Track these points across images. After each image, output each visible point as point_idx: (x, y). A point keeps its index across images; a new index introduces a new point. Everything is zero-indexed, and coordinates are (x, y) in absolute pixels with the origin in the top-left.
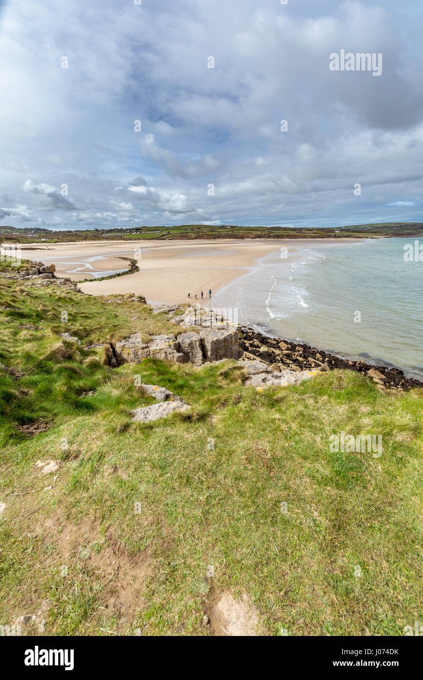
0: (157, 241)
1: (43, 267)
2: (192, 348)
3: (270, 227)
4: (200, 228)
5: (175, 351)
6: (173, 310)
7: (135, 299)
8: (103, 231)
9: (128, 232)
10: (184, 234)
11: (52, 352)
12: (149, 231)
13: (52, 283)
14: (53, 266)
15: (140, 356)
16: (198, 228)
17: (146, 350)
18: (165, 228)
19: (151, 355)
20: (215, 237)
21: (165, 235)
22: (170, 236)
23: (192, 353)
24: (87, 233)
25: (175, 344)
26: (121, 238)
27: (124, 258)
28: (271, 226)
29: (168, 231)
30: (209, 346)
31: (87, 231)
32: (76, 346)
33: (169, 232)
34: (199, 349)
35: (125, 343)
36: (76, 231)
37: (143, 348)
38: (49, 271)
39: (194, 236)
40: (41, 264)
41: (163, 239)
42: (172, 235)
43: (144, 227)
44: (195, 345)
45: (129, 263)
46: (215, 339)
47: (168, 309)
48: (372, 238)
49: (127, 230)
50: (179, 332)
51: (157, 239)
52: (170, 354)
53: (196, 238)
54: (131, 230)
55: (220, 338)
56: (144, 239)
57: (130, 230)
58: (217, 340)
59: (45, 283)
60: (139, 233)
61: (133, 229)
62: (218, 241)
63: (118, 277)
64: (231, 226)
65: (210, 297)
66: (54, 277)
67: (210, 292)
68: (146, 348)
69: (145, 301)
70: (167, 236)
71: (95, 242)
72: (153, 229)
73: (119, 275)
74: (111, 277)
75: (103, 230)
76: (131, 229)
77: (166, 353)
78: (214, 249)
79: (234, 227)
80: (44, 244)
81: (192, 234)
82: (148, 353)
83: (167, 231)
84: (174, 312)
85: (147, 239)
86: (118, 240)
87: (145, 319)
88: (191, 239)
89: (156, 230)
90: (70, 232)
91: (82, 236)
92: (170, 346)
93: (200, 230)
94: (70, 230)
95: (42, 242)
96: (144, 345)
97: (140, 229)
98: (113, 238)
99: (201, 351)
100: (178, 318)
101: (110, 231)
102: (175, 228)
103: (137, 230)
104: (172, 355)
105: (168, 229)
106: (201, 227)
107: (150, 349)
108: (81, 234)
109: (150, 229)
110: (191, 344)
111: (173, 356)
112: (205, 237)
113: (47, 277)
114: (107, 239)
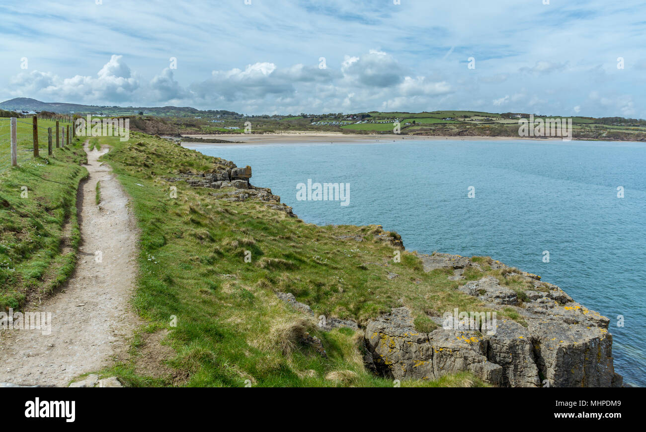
1: (235, 169)
2: (516, 356)
5: (485, 358)
6: (461, 268)
7: (385, 237)
8: (314, 118)
9: (350, 120)
13: (250, 195)
14: (248, 169)
15: (414, 355)
16: (465, 117)
17: (426, 345)
18: (408, 116)
19: (435, 357)
22: (415, 127)
23: (516, 366)
24: (290, 120)
25: (482, 342)
26: (339, 129)
30: (550, 358)
31: (290, 117)
34: (531, 360)
35: (385, 325)
37: (419, 341)
38: (243, 176)
40: (233, 165)
42: (420, 127)
43: (372, 112)
44: (522, 349)
46: (565, 344)
47: (450, 264)
49: (349, 116)
52: (474, 363)
54: (354, 117)
55: (576, 344)
58: (570, 348)
59: (241, 195)
60: (365, 122)
66: (250, 186)
68: (425, 340)
69: (402, 243)
70: (412, 128)
72: (388, 116)
75: (312, 116)
76: (356, 115)
77: (466, 358)
80: (233, 134)
82: (430, 352)
83: (413, 120)
84: (463, 271)
91: (282, 124)
92: (472, 344)
93: (467, 119)
94: (266, 114)
95: (230, 133)
96: (422, 336)
97: (368, 116)
98: (328, 129)
99: (535, 366)
100: (473, 285)
101: (323, 118)
103: (364, 117)
104: (479, 365)
105: (412, 116)
106: (468, 115)
107: (434, 345)
108: (281, 121)
110: (512, 348)
111: (481, 368)
113: (241, 186)
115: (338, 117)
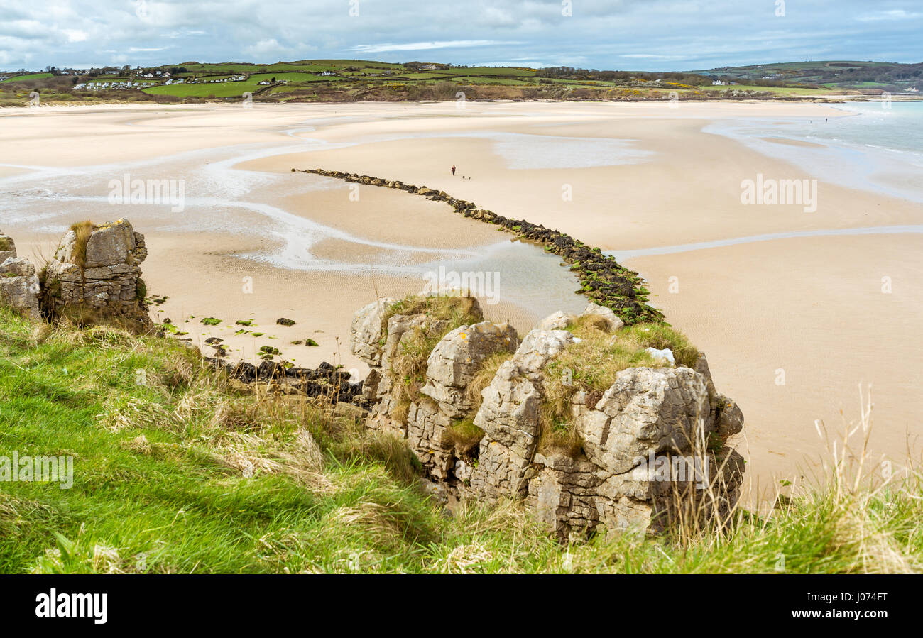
3: (540, 70)
4: (355, 70)
8: (76, 77)
9: (150, 79)
12: (211, 75)
16: (351, 70)
18: (257, 70)
21: (268, 88)
22: (281, 90)
28: (543, 66)
29: (272, 76)
33: (274, 80)
43: (190, 63)
48: (826, 101)
49: (146, 71)
54: (157, 74)
56: (210, 99)
57: (154, 71)
60: (181, 81)
61: (163, 70)
64: (437, 65)
70: (273, 91)
72: (220, 69)
75: (71, 72)
76: (158, 69)
79: (447, 67)
83: (270, 77)
85: (224, 100)
89: (231, 73)
93: (356, 74)
97: (183, 70)
98: (123, 96)
101: (94, 75)
103: (176, 72)
105: (267, 69)
106: (355, 66)
109: (215, 69)
112: (386, 94)
115: (125, 74)
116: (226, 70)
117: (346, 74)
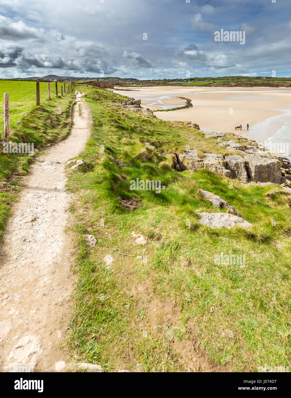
0: (205, 87)
1: (134, 101)
2: (238, 168)
4: (239, 79)
5: (224, 168)
6: (221, 137)
7: (192, 125)
8: (169, 81)
10: (226, 83)
11: (140, 154)
12: (200, 80)
13: (139, 110)
14: (140, 100)
15: (196, 166)
17: (201, 163)
18: (211, 79)
19: (204, 167)
20: (252, 85)
21: (211, 83)
22: (215, 84)
23: (238, 172)
24: (159, 81)
25: (224, 162)
26: (181, 85)
27: (182, 98)
30: (253, 169)
31: (159, 80)
32: (154, 152)
33: (214, 81)
34: (244, 170)
35: (186, 155)
36: (153, 80)
37: (198, 161)
38: (138, 103)
39: (234, 84)
40: (133, 99)
41: (210, 86)
42: (217, 84)
43: (196, 78)
44: (241, 166)
45: (186, 101)
46: (259, 164)
47: (217, 135)
49: (185, 80)
50: (226, 154)
51: (205, 86)
52: (219, 169)
53: (236, 86)
54: (187, 80)
55: (264, 164)
56: (196, 86)
57: (186, 79)
58: (260, 165)
59: (135, 110)
60: (193, 81)
61: (189, 79)
62: (254, 88)
63: (178, 110)
64: (266, 77)
65: (248, 129)
66: (140, 107)
67: (248, 126)
68: (201, 161)
69: (199, 128)
70: (213, 84)
71: (164, 87)
72: (202, 79)
73: (179, 109)
74: (174, 110)
77: (216, 168)
78: (252, 94)
80: (135, 87)
81: (232, 83)
82: (203, 165)
83: (213, 81)
84: (221, 138)
85: (198, 86)
86: (179, 86)
87: (199, 141)
88: (231, 86)
89: (205, 80)
90: (149, 80)
91: (156, 83)
92: (219, 163)
94: (149, 79)
95: (134, 87)
96: (199, 159)
97: (194, 79)
98: (175, 85)
99: (246, 172)
100: (225, 143)
101: (173, 80)
102: (219, 79)
103: (191, 80)
104: (221, 170)
105: (214, 79)
106: (239, 78)
107: (204, 162)
108: (155, 82)
110: (236, 164)
111: (223, 171)
113: (136, 107)
114: (172, 85)
115: (180, 80)
116: (204, 79)
117: (236, 80)
